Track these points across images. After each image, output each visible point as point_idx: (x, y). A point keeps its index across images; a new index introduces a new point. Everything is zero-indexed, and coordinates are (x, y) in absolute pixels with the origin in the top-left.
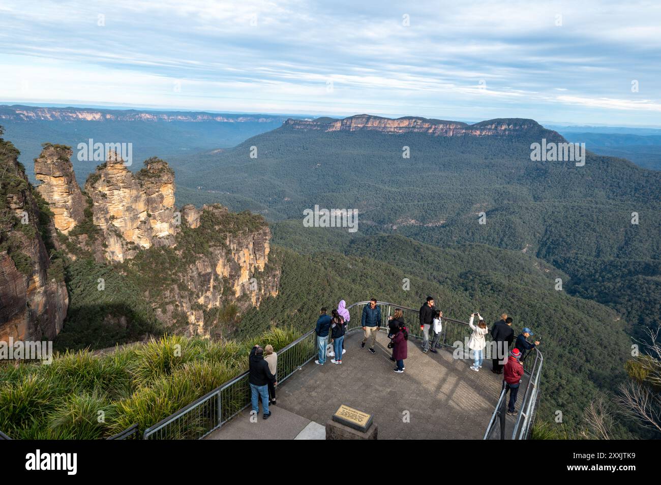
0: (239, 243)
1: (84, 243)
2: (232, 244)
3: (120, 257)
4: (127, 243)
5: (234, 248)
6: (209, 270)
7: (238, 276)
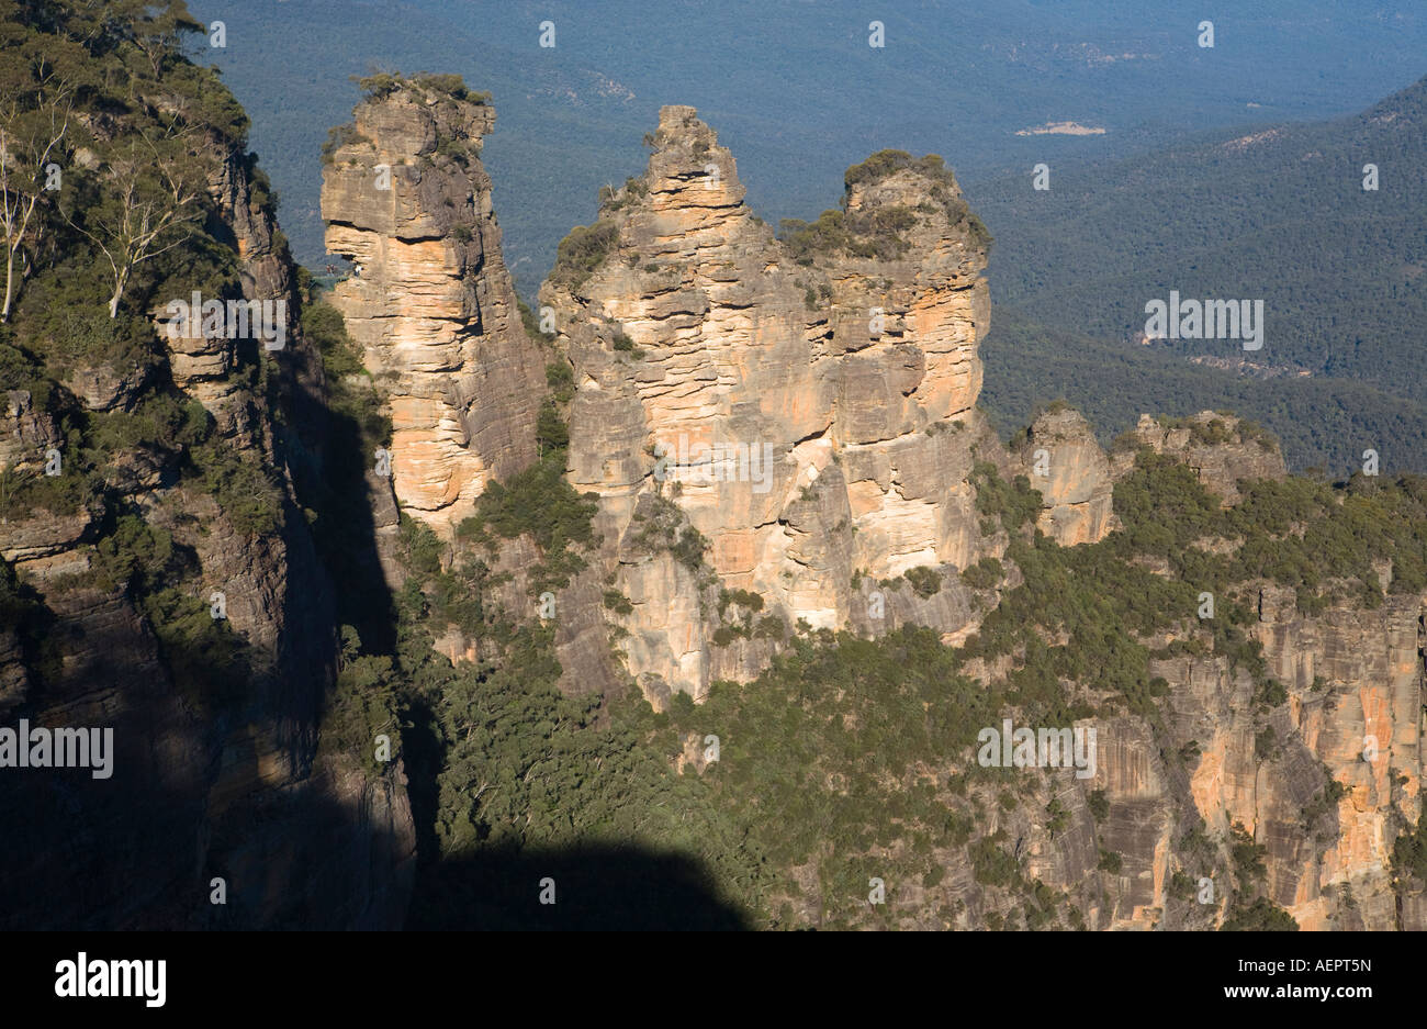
0: (1333, 647)
1: (523, 581)
2: (1288, 641)
3: (685, 669)
4: (726, 598)
5: (1301, 674)
6: (1149, 785)
7: (1319, 839)
